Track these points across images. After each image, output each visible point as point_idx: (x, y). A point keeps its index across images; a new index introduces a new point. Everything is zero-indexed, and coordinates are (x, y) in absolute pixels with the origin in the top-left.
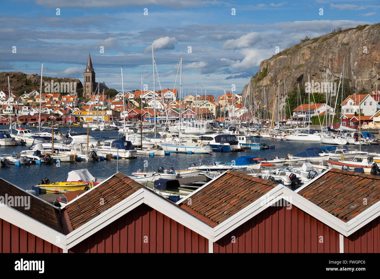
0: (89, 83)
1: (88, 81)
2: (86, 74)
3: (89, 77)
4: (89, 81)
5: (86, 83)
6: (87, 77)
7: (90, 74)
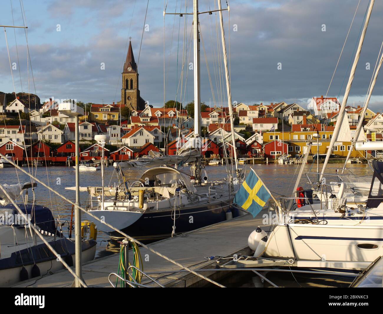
0: (132, 91)
1: (129, 87)
2: (127, 74)
3: (132, 81)
4: (132, 88)
5: (127, 91)
6: (127, 81)
7: (133, 74)
